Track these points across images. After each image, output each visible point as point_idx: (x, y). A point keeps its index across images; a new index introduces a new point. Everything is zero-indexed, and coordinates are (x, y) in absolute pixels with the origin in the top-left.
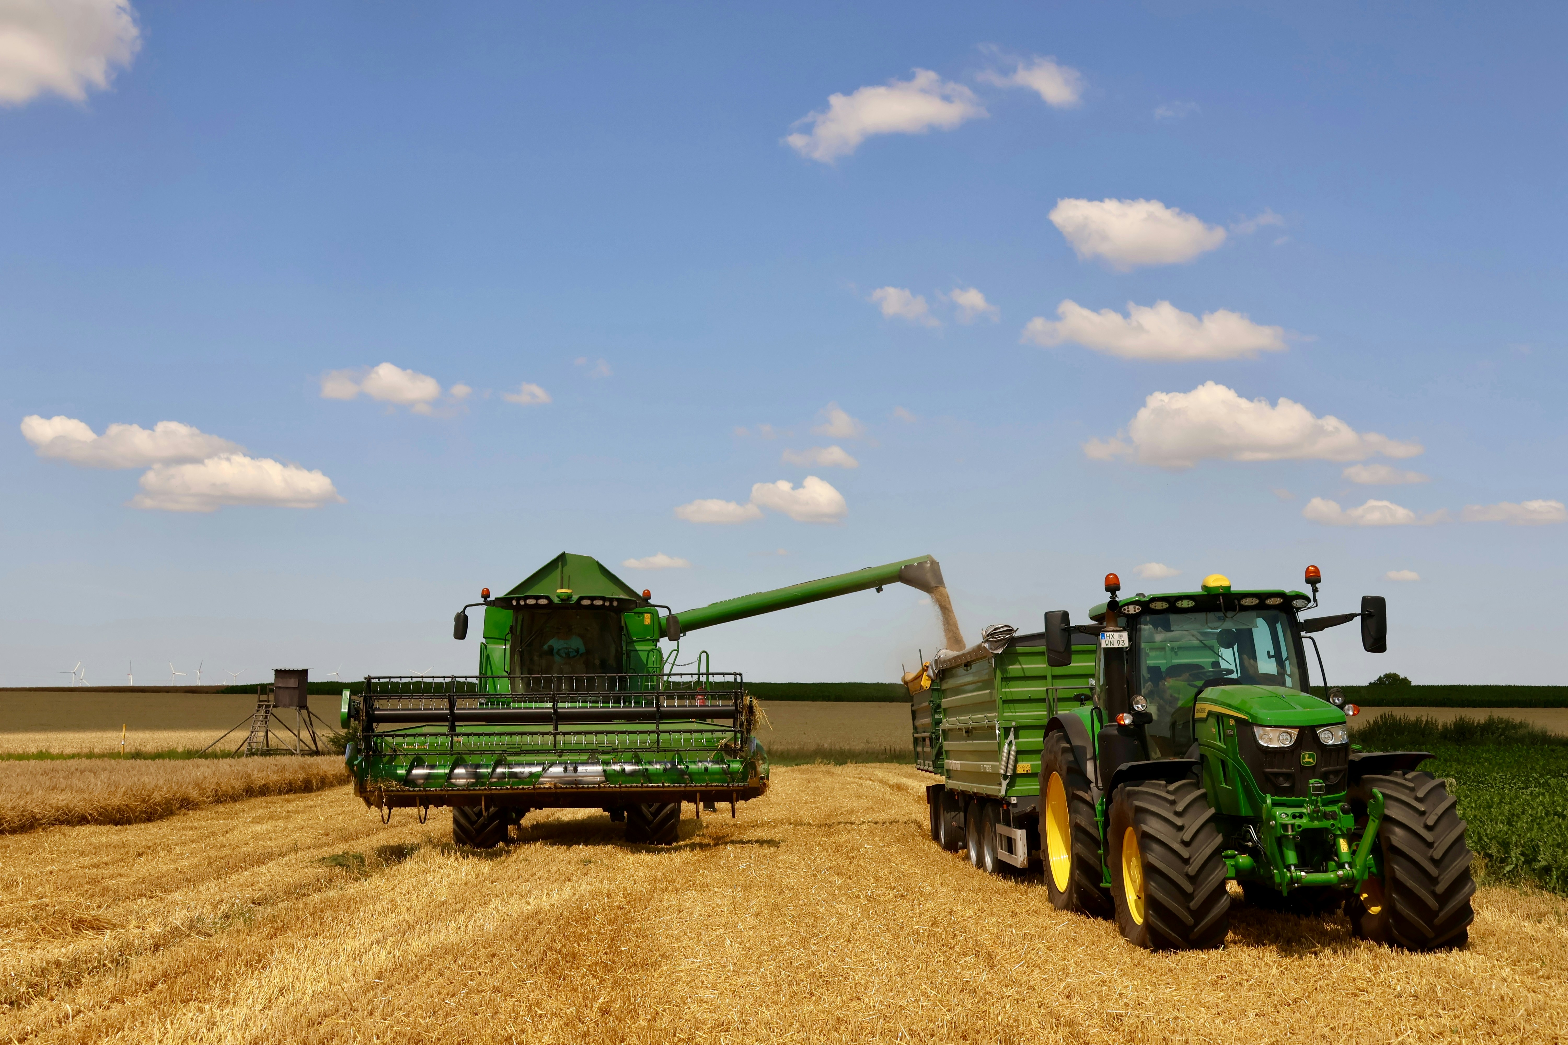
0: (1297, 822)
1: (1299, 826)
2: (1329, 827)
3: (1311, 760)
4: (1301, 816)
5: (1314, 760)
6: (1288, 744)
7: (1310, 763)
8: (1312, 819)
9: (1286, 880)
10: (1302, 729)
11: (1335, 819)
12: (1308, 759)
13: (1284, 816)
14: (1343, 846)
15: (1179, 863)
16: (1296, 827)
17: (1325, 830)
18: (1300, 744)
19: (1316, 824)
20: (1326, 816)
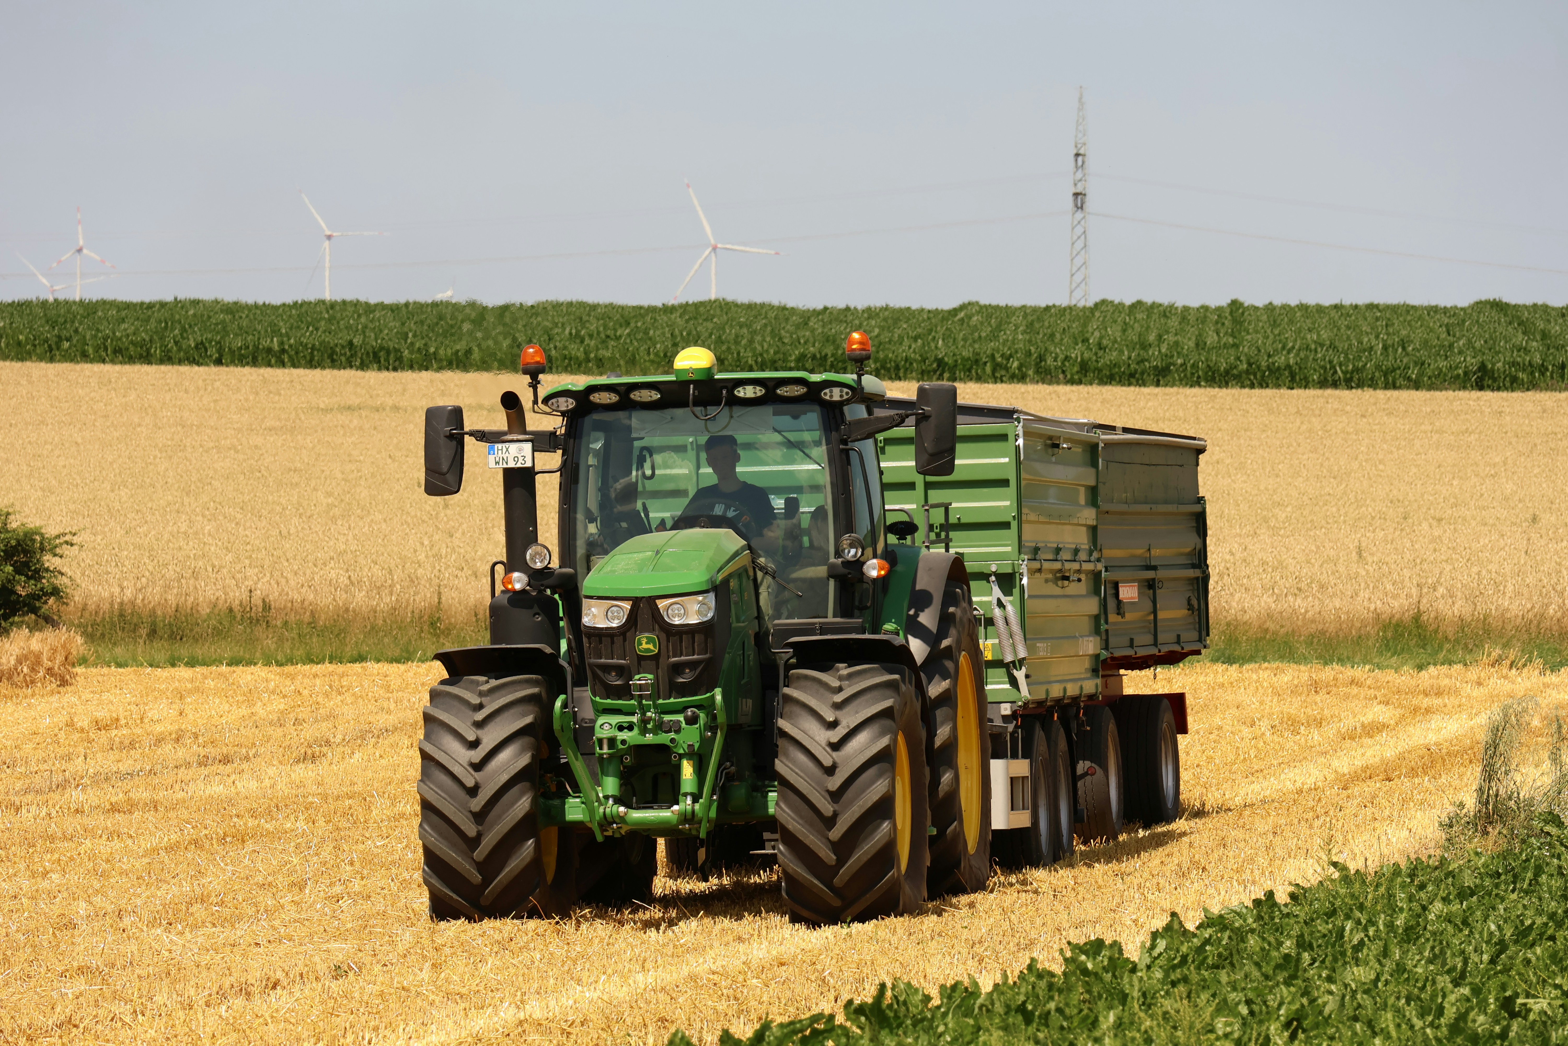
0: (624, 735)
1: (623, 742)
2: (669, 743)
3: (651, 646)
4: (630, 728)
5: (655, 646)
6: (615, 624)
7: (648, 650)
8: (644, 731)
9: (597, 818)
10: (636, 601)
11: (678, 731)
12: (646, 644)
13: (606, 727)
14: (687, 770)
15: (462, 794)
16: (619, 743)
17: (663, 749)
18: (632, 622)
19: (650, 738)
20: (661, 727)
